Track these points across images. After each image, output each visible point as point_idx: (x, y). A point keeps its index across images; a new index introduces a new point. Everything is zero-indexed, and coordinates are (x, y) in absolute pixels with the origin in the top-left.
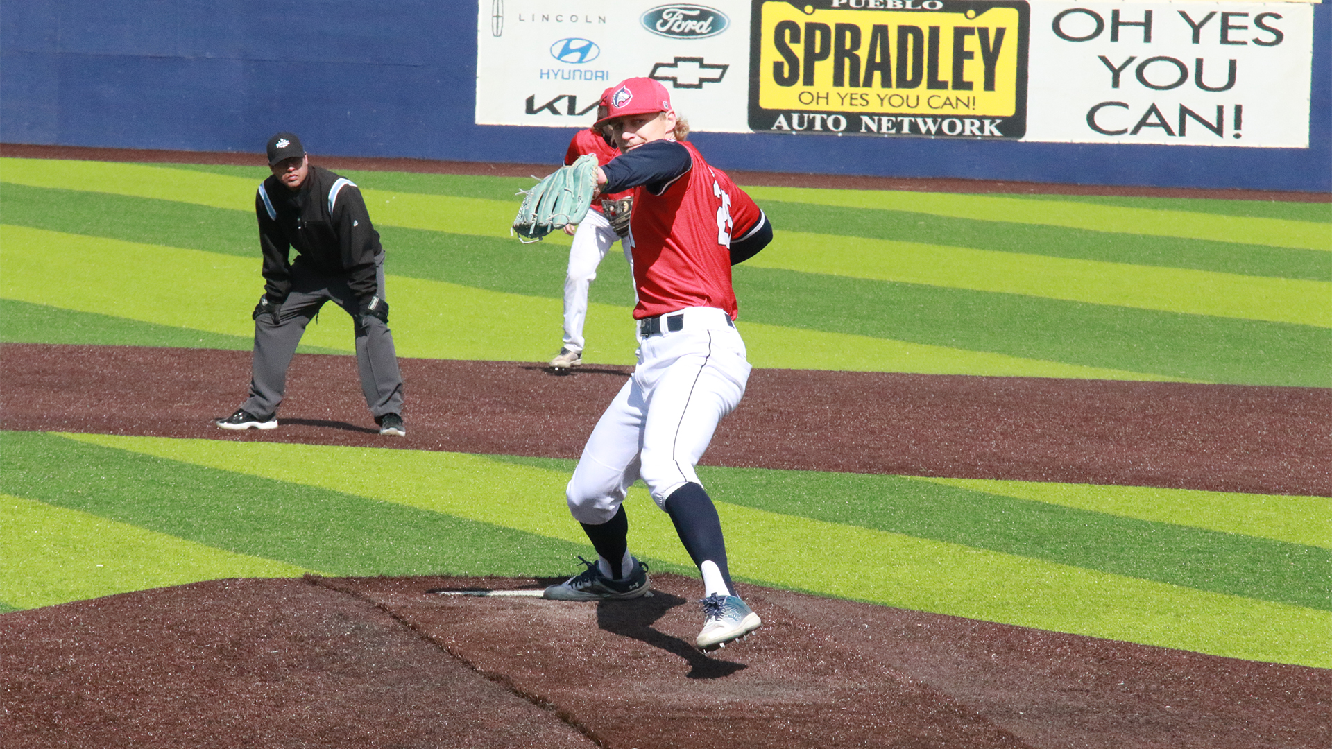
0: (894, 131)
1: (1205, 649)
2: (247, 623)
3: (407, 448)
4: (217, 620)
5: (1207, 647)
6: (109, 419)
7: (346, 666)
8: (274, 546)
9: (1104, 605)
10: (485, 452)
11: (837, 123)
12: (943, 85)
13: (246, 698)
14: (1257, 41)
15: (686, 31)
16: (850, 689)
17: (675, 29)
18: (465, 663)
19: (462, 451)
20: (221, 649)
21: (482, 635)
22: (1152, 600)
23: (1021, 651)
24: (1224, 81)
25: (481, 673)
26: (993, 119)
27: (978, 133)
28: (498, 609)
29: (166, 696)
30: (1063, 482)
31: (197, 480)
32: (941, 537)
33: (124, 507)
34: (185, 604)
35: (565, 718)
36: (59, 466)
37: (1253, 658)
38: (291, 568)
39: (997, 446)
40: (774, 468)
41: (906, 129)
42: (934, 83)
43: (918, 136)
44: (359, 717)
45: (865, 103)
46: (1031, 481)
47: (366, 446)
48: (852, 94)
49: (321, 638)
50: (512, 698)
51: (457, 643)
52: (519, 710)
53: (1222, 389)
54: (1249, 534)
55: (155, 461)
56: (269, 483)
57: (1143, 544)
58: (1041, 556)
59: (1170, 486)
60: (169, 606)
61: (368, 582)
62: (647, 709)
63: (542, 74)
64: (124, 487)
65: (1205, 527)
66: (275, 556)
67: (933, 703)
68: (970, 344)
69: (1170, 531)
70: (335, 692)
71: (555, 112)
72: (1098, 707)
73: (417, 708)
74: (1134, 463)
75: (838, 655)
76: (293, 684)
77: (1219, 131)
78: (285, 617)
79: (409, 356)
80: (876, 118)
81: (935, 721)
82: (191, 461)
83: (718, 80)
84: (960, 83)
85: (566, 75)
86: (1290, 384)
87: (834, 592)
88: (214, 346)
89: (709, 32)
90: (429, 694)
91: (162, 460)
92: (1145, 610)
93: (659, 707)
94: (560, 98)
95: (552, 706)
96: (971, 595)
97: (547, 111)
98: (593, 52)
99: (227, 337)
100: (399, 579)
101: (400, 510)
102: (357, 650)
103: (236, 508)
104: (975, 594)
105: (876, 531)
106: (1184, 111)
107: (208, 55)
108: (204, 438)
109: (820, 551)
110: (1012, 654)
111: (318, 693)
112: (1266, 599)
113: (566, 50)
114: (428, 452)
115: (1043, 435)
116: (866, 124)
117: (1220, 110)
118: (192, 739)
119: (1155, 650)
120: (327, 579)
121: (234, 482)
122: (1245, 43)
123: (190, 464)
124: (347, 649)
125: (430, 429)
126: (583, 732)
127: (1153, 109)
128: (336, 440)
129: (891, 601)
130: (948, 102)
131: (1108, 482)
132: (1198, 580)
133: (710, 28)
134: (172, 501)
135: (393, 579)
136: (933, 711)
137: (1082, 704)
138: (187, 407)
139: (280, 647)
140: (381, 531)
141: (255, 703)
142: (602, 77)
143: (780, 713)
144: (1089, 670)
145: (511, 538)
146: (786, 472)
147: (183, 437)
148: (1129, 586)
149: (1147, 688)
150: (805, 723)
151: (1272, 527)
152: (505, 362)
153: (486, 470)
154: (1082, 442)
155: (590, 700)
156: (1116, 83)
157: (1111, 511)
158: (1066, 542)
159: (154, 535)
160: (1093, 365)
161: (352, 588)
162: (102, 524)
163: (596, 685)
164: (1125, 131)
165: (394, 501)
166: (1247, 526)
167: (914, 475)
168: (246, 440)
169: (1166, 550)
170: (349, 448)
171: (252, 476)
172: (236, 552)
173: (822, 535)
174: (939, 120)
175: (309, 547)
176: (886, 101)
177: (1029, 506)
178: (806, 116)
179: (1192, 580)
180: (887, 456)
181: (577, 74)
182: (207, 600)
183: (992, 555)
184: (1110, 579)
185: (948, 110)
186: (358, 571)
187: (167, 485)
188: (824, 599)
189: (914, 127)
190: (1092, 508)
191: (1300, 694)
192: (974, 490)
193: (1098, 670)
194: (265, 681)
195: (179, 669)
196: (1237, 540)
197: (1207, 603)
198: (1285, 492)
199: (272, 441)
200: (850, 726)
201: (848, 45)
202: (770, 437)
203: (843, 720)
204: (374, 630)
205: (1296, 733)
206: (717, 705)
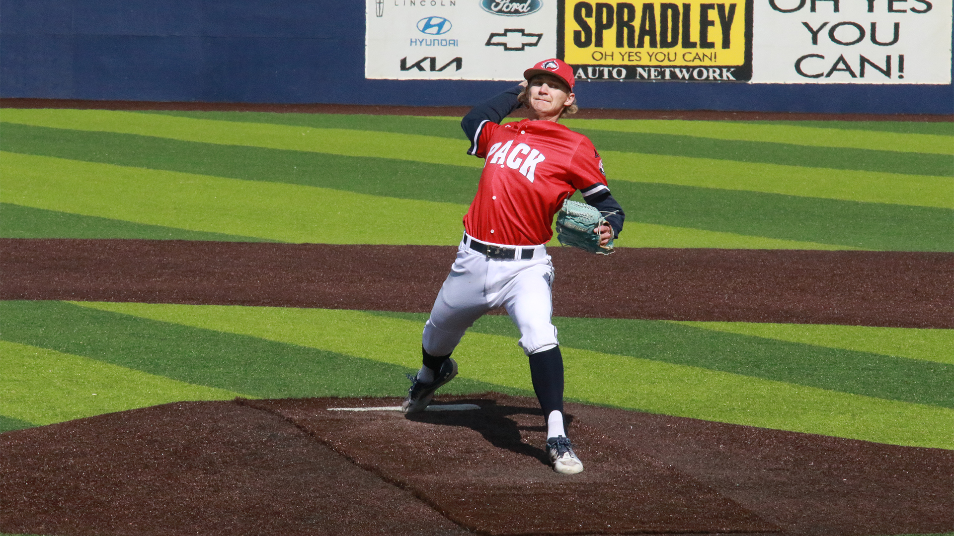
0: (659, 77)
1: (873, 438)
2: (194, 433)
3: (312, 307)
4: (173, 431)
5: (873, 437)
6: (104, 291)
7: (264, 462)
8: (217, 378)
9: (802, 409)
10: (368, 309)
11: (619, 73)
12: (694, 45)
13: (193, 486)
14: (913, 10)
15: (512, 10)
16: (619, 472)
17: (504, 9)
18: (348, 458)
19: (351, 309)
20: (176, 452)
21: (360, 438)
22: (836, 404)
23: (740, 443)
24: (891, 38)
25: (358, 465)
26: (728, 68)
27: (718, 78)
28: (371, 420)
29: (137, 486)
30: (774, 322)
31: (164, 333)
32: (688, 363)
33: (113, 353)
34: (151, 421)
35: (418, 496)
36: (67, 324)
37: (905, 444)
38: (229, 393)
39: (729, 298)
40: (571, 317)
41: (668, 76)
42: (687, 44)
43: (677, 81)
44: (273, 497)
45: (638, 59)
46: (752, 322)
47: (284, 307)
48: (629, 53)
49: (246, 443)
50: (381, 482)
51: (342, 444)
52: (386, 491)
53: (888, 255)
54: (905, 356)
55: (135, 319)
56: (215, 334)
57: (830, 365)
58: (759, 375)
59: (850, 324)
60: (139, 422)
61: (280, 402)
62: (476, 488)
63: (411, 42)
64: (113, 338)
65: (875, 352)
66: (217, 385)
67: (679, 480)
68: (712, 227)
69: (849, 356)
70: (256, 480)
71: (421, 69)
72: (795, 481)
73: (314, 491)
74: (825, 308)
75: (612, 448)
76: (227, 475)
77: (888, 73)
78: (221, 429)
79: (316, 243)
80: (647, 69)
81: (680, 493)
82: (161, 319)
83: (536, 44)
84: (705, 43)
85: (429, 43)
86: (936, 251)
87: (611, 403)
88: (179, 238)
89: (528, 11)
90: (323, 480)
91: (140, 319)
92: (830, 412)
93: (485, 486)
94: (425, 59)
95: (409, 488)
96: (708, 404)
97: (415, 68)
98: (446, 26)
99: (188, 232)
100: (302, 400)
101: (306, 351)
102: (272, 451)
103: (191, 352)
104: (711, 403)
105: (642, 359)
106: (863, 60)
107: (177, 34)
108: (170, 303)
109: (602, 374)
110: (734, 444)
111: (245, 482)
112: (916, 402)
113: (428, 26)
114: (327, 310)
115: (761, 290)
116: (640, 74)
117: (889, 58)
118: (155, 516)
119: (836, 440)
120: (251, 400)
121: (191, 333)
122: (905, 11)
123: (160, 322)
124: (265, 450)
125: (330, 294)
126: (432, 506)
127: (841, 59)
128: (264, 302)
129: (652, 409)
130: (697, 56)
131: (807, 322)
132: (867, 389)
133: (529, 8)
134: (146, 348)
135: (297, 400)
136: (678, 486)
137: (784, 479)
138: (158, 281)
139: (217, 449)
140: (293, 366)
141: (200, 489)
142: (454, 44)
143: (570, 489)
144: (789, 455)
145: (384, 369)
146: (580, 319)
147: (155, 302)
148: (821, 395)
149: (830, 467)
150: (588, 496)
151: (921, 351)
152: (383, 245)
153: (368, 321)
154: (788, 294)
155: (437, 483)
156: (815, 41)
157: (808, 343)
158: (776, 365)
159: (133, 372)
160: (798, 240)
161: (269, 407)
162: (98, 365)
163: (440, 472)
164: (822, 75)
165: (302, 345)
166: (904, 351)
167: (669, 319)
168: (200, 304)
169: (846, 369)
170: (272, 308)
171: (203, 329)
172: (190, 383)
173: (604, 363)
174: (691, 69)
175: (242, 378)
176: (653, 57)
177: (752, 340)
178: (597, 68)
179: (864, 390)
180: (651, 306)
181: (436, 42)
182: (166, 418)
183: (723, 375)
184: (806, 390)
185: (697, 63)
186: (276, 395)
187: (144, 337)
188: (601, 408)
189: (673, 74)
190: (795, 341)
191: (938, 469)
192: (712, 329)
193: (795, 454)
194: (207, 474)
195: (146, 466)
196: (897, 361)
197: (875, 406)
198: (931, 326)
199: (218, 304)
200: (620, 498)
201: (626, 18)
202: (569, 295)
203: (615, 494)
204: (284, 436)
205: (935, 496)
206: (526, 485)
